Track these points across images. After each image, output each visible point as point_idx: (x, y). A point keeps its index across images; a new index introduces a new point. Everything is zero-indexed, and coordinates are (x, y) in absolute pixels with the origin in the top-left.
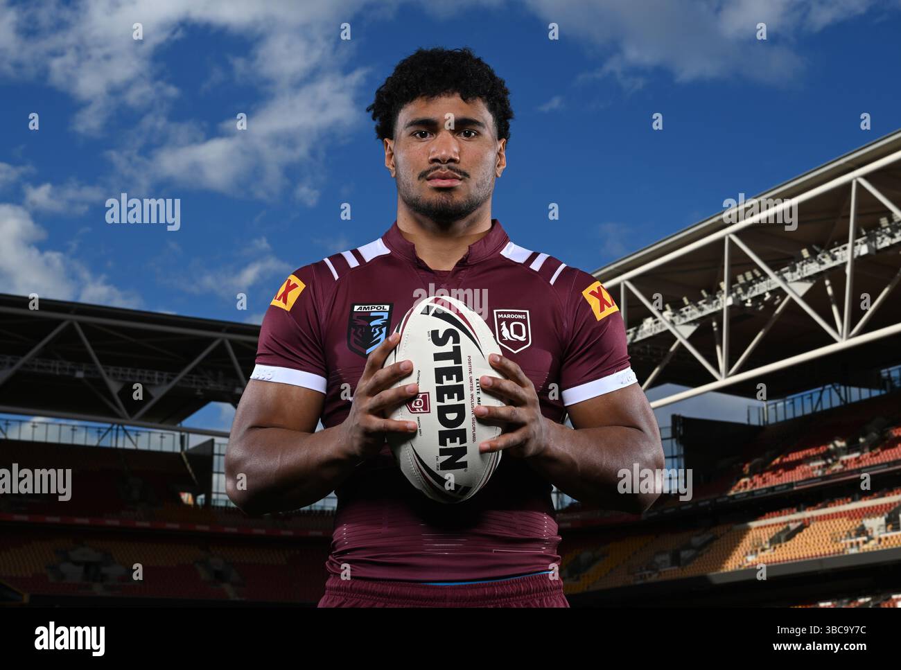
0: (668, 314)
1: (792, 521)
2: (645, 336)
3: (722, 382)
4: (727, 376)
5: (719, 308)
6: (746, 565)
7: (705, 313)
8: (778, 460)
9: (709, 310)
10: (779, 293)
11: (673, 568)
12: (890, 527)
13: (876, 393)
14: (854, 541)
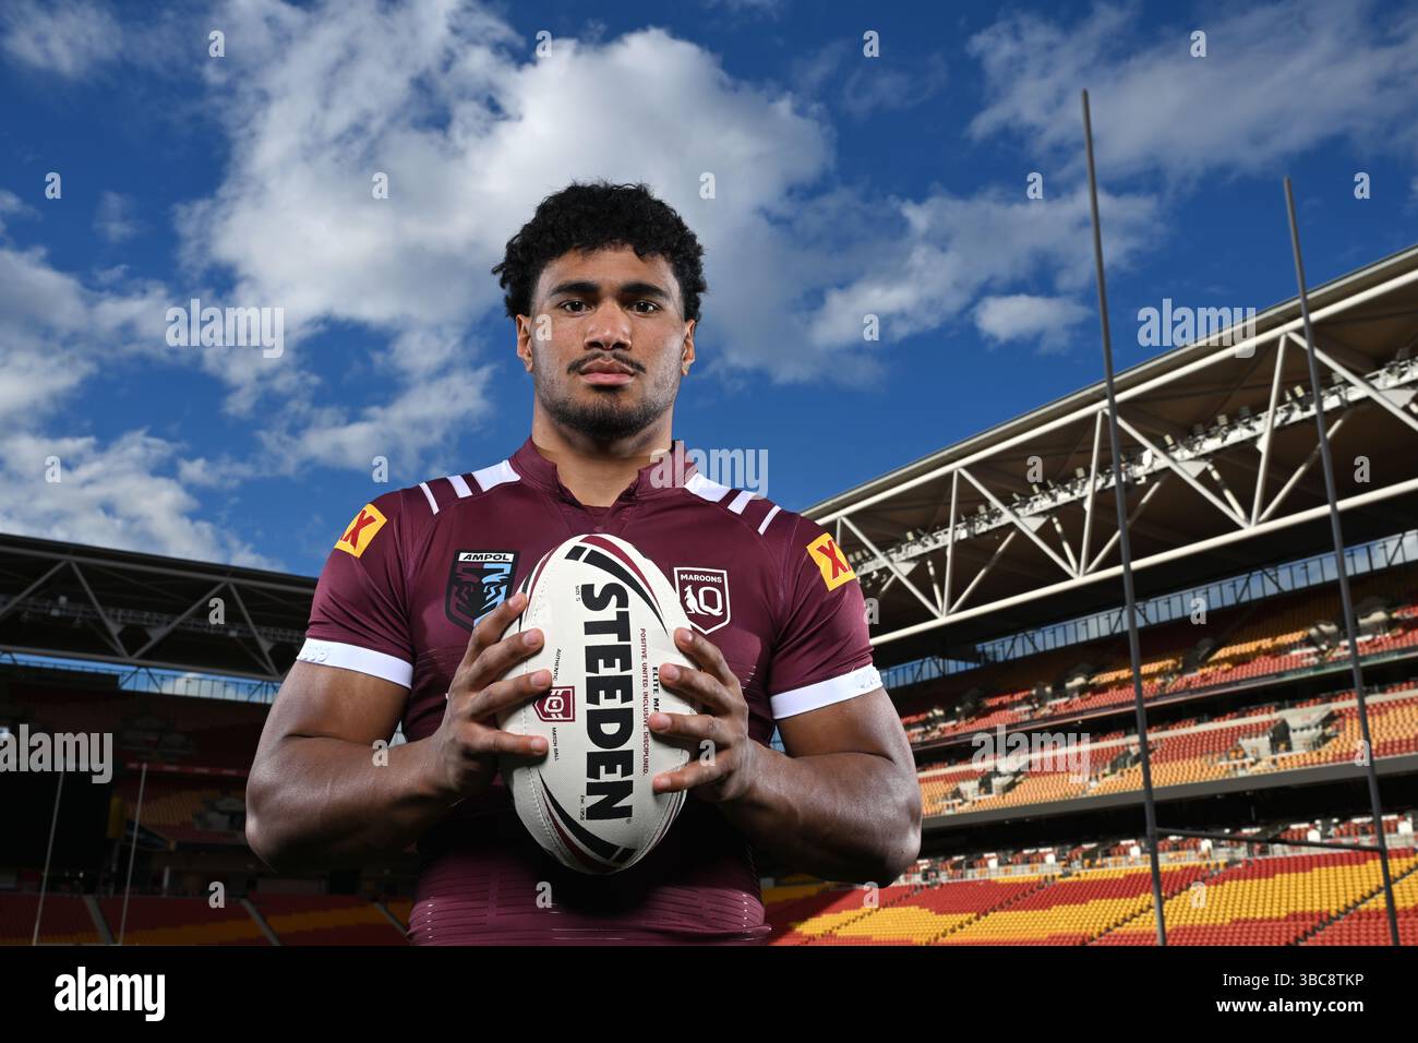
12: (983, 790)
13: (971, 666)
14: (950, 803)
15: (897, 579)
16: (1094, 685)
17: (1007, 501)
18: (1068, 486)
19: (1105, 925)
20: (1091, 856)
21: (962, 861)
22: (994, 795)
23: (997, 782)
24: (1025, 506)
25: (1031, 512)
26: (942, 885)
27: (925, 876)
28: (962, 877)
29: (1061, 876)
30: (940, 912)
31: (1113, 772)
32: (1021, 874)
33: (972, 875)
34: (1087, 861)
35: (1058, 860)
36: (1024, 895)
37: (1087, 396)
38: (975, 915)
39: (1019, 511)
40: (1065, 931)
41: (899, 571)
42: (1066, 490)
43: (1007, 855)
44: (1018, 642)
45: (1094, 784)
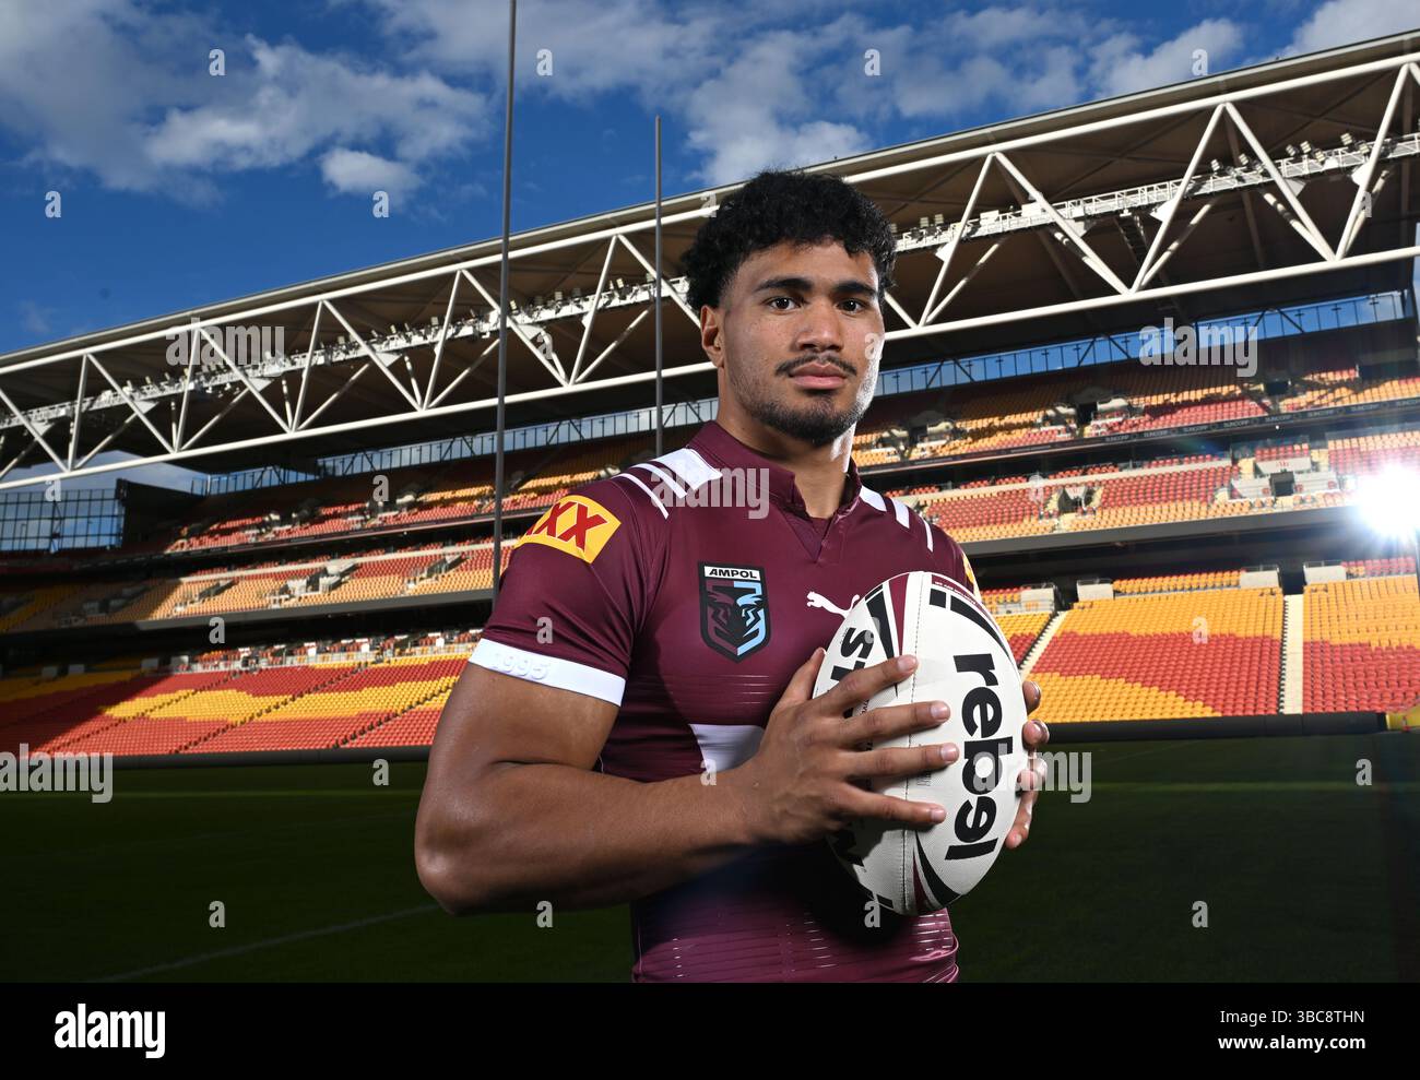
0: (128, 389)
1: (222, 579)
2: (101, 407)
3: (174, 455)
4: (179, 451)
5: (180, 391)
6: (175, 614)
7: (165, 393)
8: (215, 526)
9: (169, 391)
10: (240, 385)
11: (101, 615)
12: (310, 587)
13: (311, 477)
14: (277, 598)
15: (250, 393)
16: (421, 502)
17: (366, 336)
18: (423, 331)
19: (408, 703)
20: (402, 645)
21: (281, 651)
22: (320, 592)
23: (324, 581)
24: (381, 343)
25: (387, 349)
26: (261, 670)
27: (245, 663)
28: (281, 663)
29: (373, 663)
30: (257, 694)
31: (429, 576)
32: (337, 660)
33: (292, 662)
34: (398, 650)
35: (371, 649)
36: (346, 676)
37: (449, 256)
38: (291, 696)
39: (376, 346)
40: (373, 709)
41: (253, 386)
42: (420, 334)
43: (326, 645)
44: (358, 459)
45: (411, 586)
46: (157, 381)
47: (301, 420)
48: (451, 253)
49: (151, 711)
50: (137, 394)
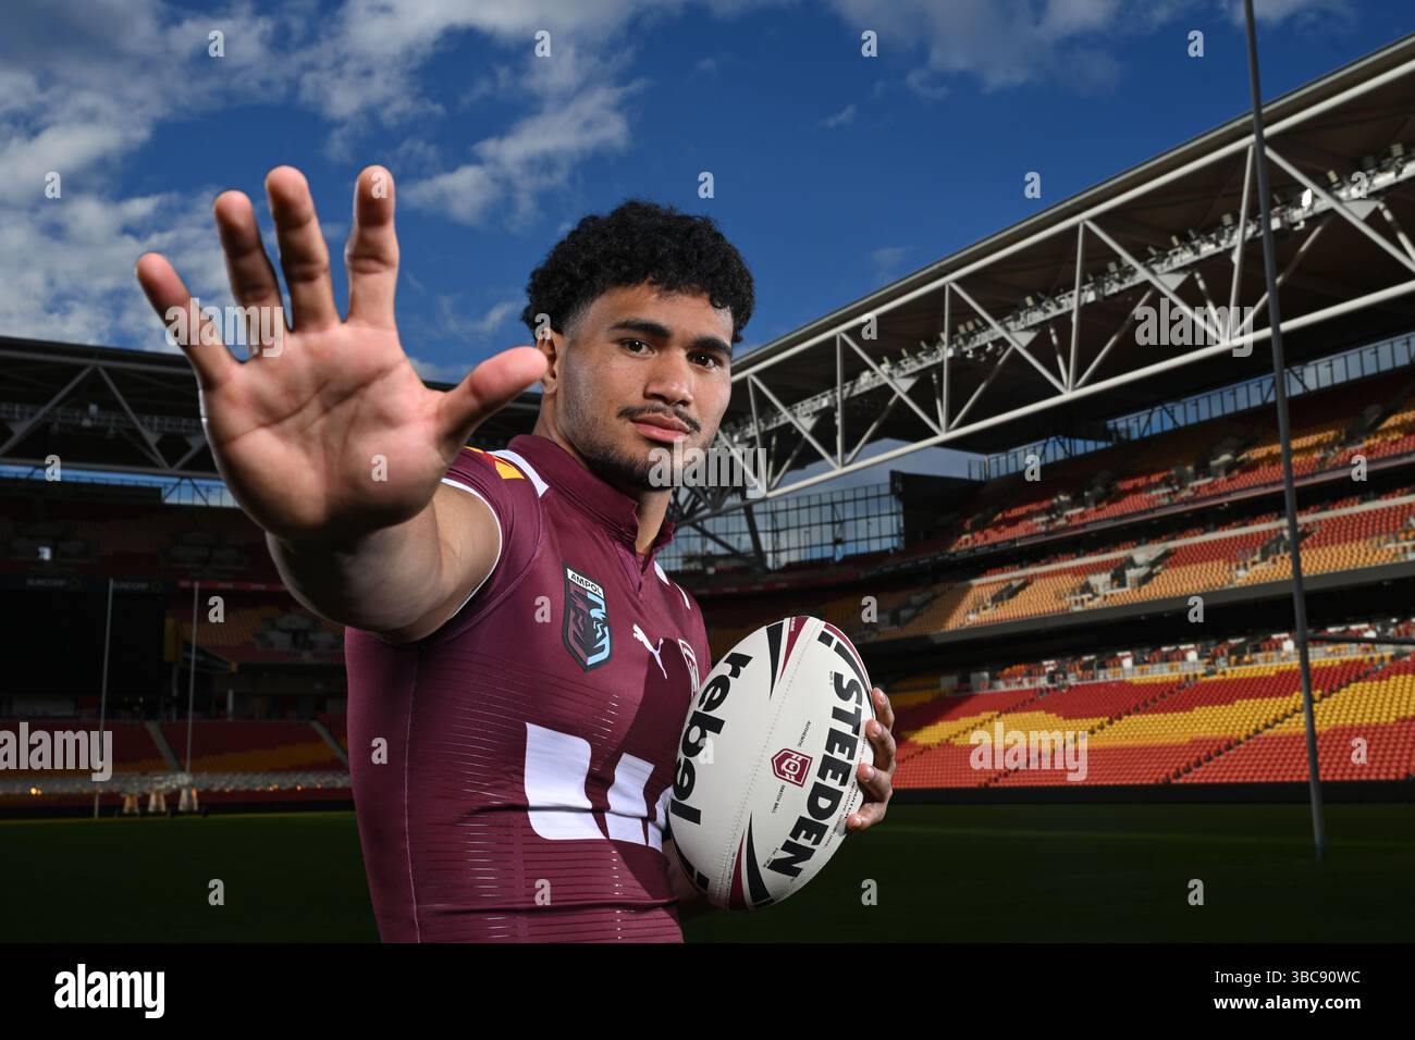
0: (886, 367)
1: (1014, 579)
2: (862, 390)
3: (943, 436)
4: (948, 431)
5: (939, 360)
6: (968, 624)
7: (924, 365)
8: (1000, 516)
9: (928, 362)
10: (1001, 343)
11: (892, 628)
12: (1116, 583)
13: (1102, 445)
14: (1078, 598)
15: (1015, 351)
16: (1243, 461)
17: (1142, 257)
18: (1213, 236)
19: (1253, 727)
20: (1238, 652)
21: (1091, 662)
22: (1128, 589)
23: (1131, 574)
24: (1162, 262)
25: (1170, 268)
26: (1071, 687)
27: (1052, 677)
28: (1093, 678)
29: (1204, 675)
30: (1068, 716)
31: (1264, 559)
32: (1159, 673)
33: (1105, 676)
34: (1233, 658)
35: (1200, 657)
36: (1163, 696)
38: (1107, 719)
39: (1156, 267)
40: (1209, 734)
41: (1018, 342)
42: (1210, 241)
43: (1143, 653)
44: (1156, 417)
45: (1241, 573)
46: (913, 353)
47: (1078, 376)
48: (1238, 123)
49: (956, 736)
50: (895, 371)
